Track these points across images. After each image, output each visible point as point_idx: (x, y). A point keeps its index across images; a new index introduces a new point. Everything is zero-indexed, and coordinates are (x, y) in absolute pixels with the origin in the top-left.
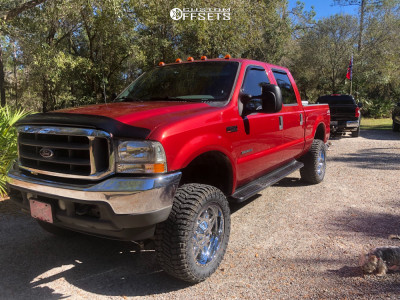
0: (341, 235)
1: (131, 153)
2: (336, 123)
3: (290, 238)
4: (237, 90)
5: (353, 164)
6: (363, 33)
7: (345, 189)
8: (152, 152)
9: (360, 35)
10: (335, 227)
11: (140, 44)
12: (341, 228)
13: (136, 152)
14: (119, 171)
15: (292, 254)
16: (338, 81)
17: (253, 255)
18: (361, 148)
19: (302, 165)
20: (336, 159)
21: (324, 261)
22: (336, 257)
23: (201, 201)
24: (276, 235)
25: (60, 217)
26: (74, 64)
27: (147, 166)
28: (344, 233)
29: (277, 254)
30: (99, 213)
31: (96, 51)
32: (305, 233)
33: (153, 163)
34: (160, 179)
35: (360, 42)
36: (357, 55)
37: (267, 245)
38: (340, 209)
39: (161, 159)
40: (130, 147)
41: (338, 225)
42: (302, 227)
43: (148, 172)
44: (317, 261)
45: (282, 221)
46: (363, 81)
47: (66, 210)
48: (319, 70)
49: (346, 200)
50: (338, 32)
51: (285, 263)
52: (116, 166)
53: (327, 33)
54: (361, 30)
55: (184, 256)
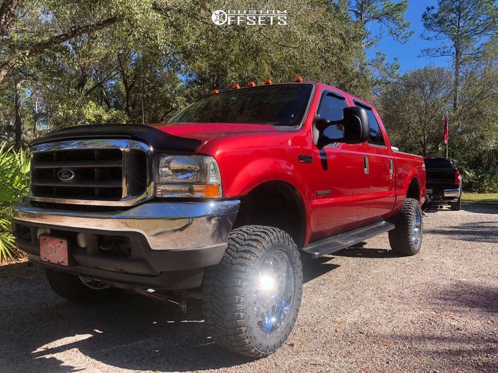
0: (451, 311)
1: (176, 171)
2: (430, 191)
3: (381, 312)
4: (311, 113)
5: (456, 236)
6: (459, 88)
7: (449, 262)
8: (203, 171)
9: (455, 90)
10: (441, 302)
11: (186, 96)
12: (449, 302)
13: (183, 171)
14: (159, 194)
15: (386, 330)
16: (429, 147)
17: (333, 329)
18: (465, 222)
19: (393, 227)
20: (434, 232)
21: (431, 338)
22: (447, 334)
23: (264, 244)
24: (362, 308)
25: (78, 258)
26: (106, 117)
27: (196, 188)
28: (455, 308)
29: (365, 329)
30: (130, 250)
31: (133, 105)
32: (401, 306)
33: (204, 184)
34: (212, 205)
35: (455, 99)
36: (452, 114)
37: (350, 319)
38: (445, 282)
39: (214, 179)
40: (175, 165)
41: (446, 299)
42: (396, 300)
43: (197, 195)
44: (422, 338)
45: (369, 294)
46: (461, 145)
47: (85, 248)
48: (406, 132)
49: (452, 273)
50: (427, 88)
51: (377, 339)
52: (155, 188)
53: (414, 87)
54: (457, 84)
55: (242, 315)
